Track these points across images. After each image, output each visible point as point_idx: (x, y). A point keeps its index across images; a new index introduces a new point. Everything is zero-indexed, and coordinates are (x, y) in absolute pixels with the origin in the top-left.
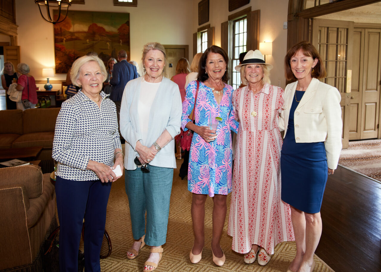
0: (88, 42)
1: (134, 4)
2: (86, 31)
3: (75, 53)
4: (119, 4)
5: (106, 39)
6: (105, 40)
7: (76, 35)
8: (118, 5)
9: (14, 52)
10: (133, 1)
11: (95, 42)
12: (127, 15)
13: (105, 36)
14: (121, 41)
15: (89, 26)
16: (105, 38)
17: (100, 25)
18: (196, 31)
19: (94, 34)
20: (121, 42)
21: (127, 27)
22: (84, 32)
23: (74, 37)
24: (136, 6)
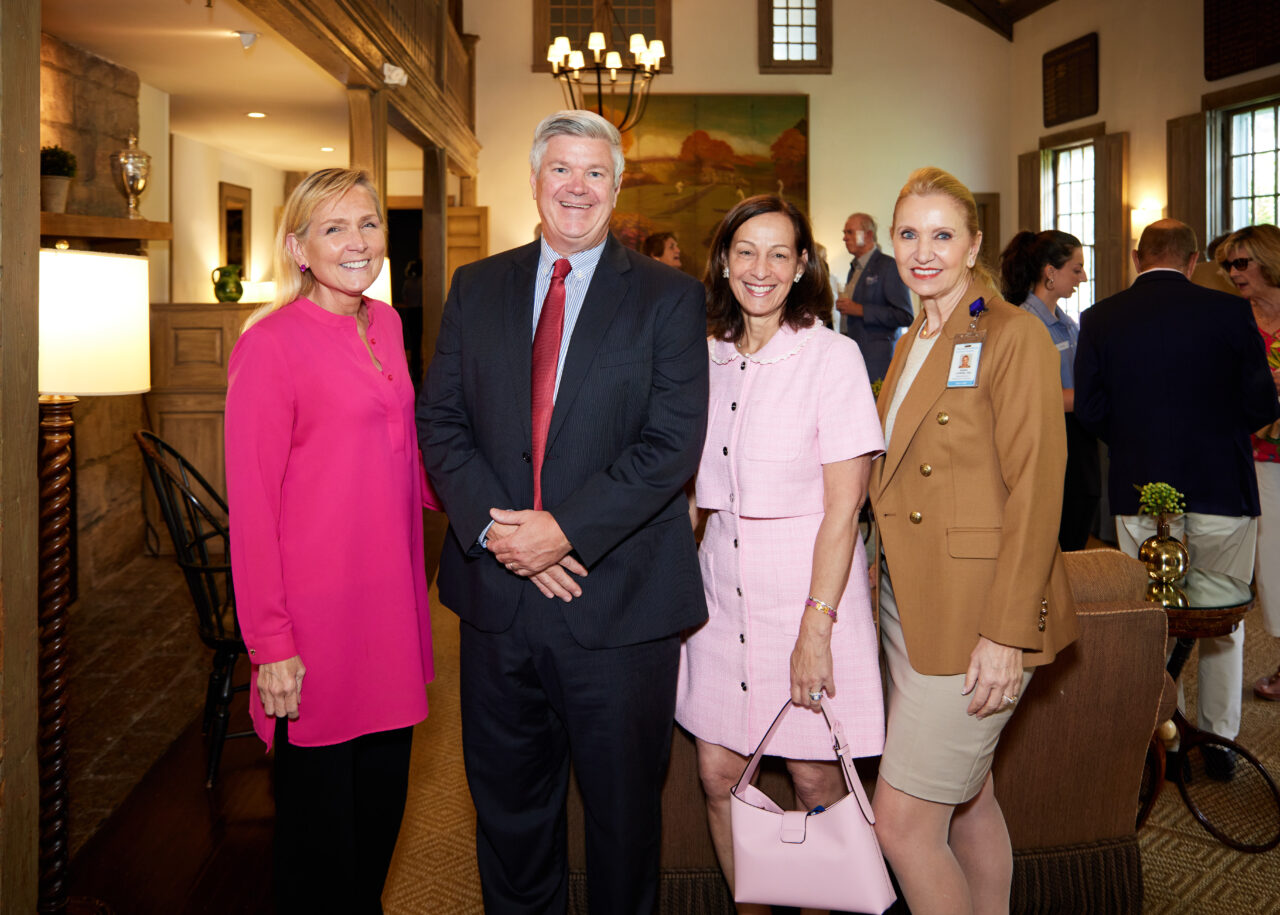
0: (680, 190)
1: (821, 66)
2: (676, 156)
3: (641, 225)
4: (775, 67)
5: (734, 179)
6: (732, 181)
7: (646, 168)
8: (771, 70)
9: (472, 226)
10: (818, 56)
11: (700, 189)
12: (801, 102)
13: (731, 170)
14: (781, 183)
15: (683, 139)
16: (732, 175)
17: (716, 135)
18: (1034, 145)
19: (698, 163)
20: (781, 188)
21: (802, 138)
22: (670, 160)
23: (638, 176)
24: (829, 72)
